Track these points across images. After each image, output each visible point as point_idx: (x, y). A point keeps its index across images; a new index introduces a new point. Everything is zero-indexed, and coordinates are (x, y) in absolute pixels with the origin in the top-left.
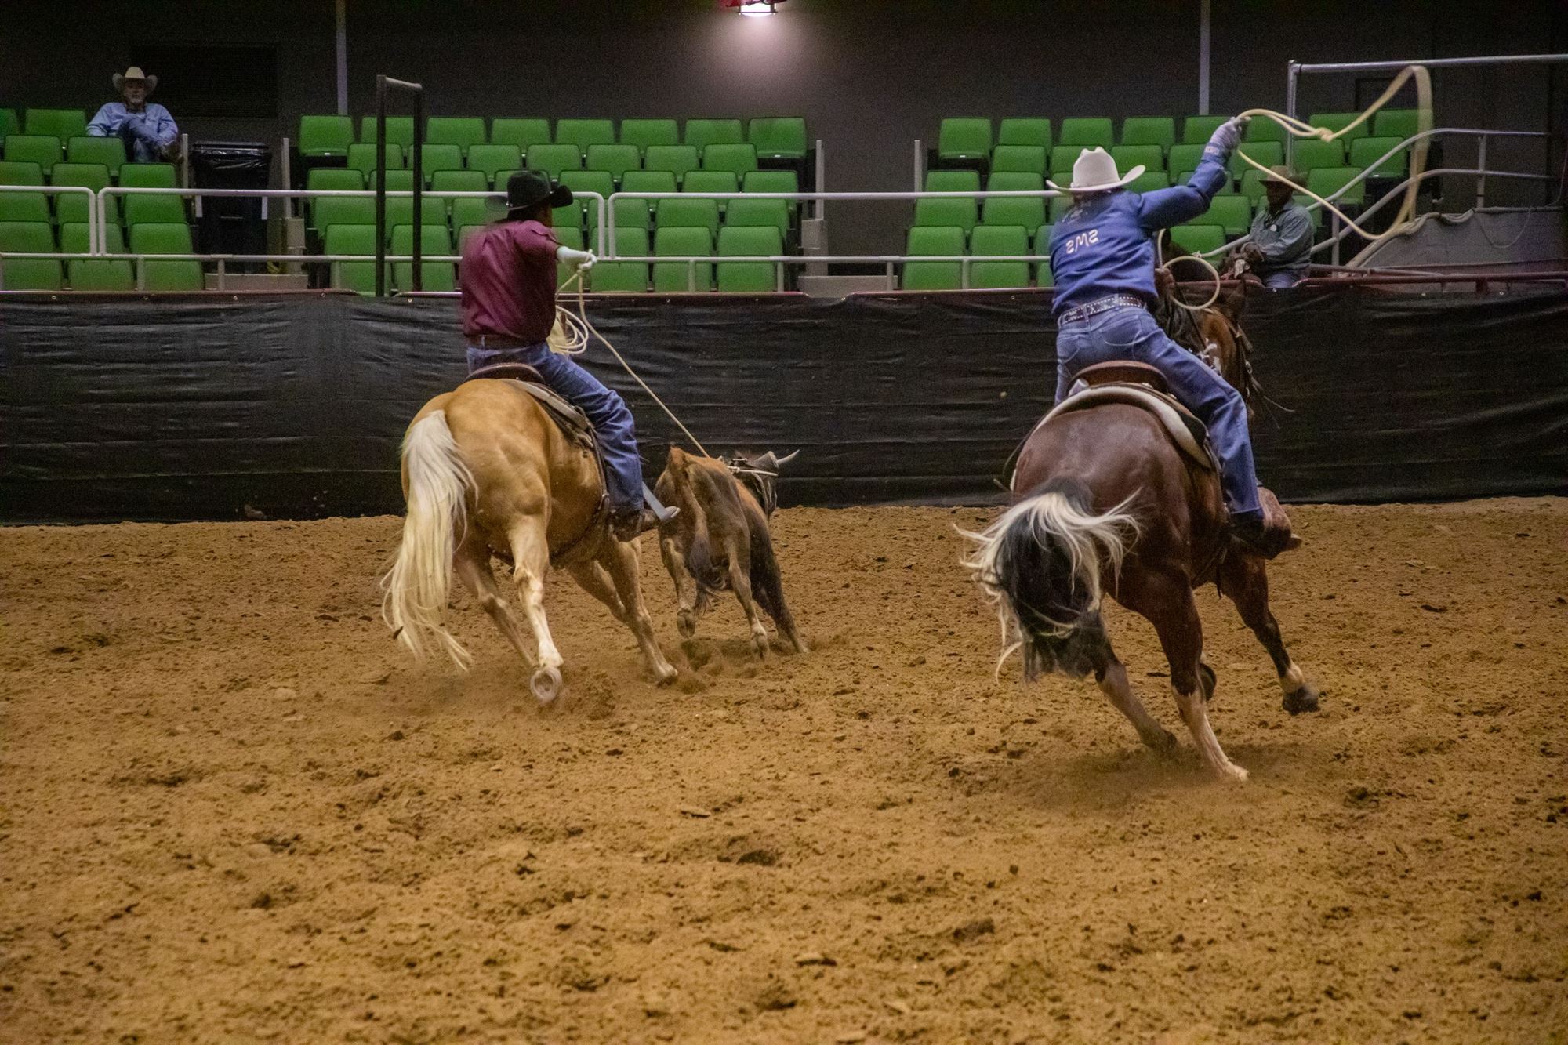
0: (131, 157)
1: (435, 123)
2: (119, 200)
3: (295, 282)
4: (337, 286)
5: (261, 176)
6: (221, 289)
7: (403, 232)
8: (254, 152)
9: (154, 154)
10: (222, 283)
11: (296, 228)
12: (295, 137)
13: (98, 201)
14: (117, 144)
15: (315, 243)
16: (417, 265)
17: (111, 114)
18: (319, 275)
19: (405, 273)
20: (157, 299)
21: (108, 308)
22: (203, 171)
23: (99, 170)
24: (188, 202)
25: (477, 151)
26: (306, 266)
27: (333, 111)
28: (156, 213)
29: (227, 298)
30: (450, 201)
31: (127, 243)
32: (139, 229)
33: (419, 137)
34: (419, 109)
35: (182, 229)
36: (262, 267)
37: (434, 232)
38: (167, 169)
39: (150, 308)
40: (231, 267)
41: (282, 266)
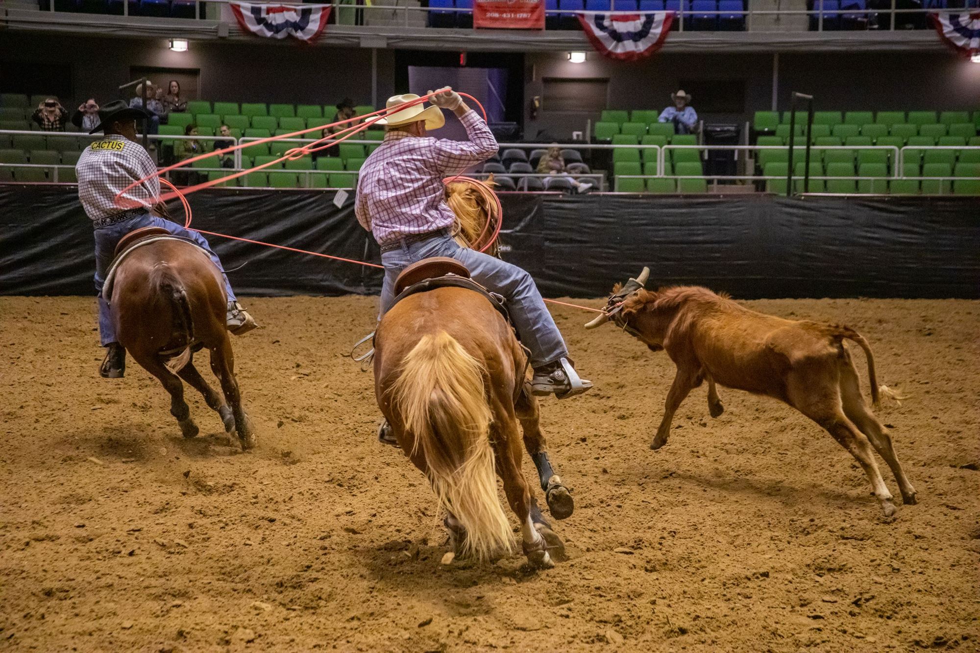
0: (677, 131)
1: (818, 115)
2: (671, 152)
3: (749, 189)
4: (768, 191)
5: (735, 139)
6: (715, 192)
7: (800, 166)
8: (732, 129)
9: (687, 130)
10: (715, 189)
11: (750, 164)
12: (751, 119)
13: (661, 152)
14: (671, 126)
15: (759, 171)
16: (806, 181)
17: (669, 112)
18: (760, 186)
19: (801, 186)
20: (686, 197)
21: (663, 201)
22: (709, 137)
23: (662, 138)
24: (701, 152)
25: (838, 128)
26: (755, 182)
27: (769, 108)
28: (687, 157)
29: (718, 196)
30: (824, 151)
31: (673, 171)
32: (680, 165)
33: (810, 121)
34: (810, 108)
35: (698, 165)
36: (733, 182)
37: (815, 165)
38: (692, 137)
39: (682, 201)
40: (720, 182)
41: (743, 182)
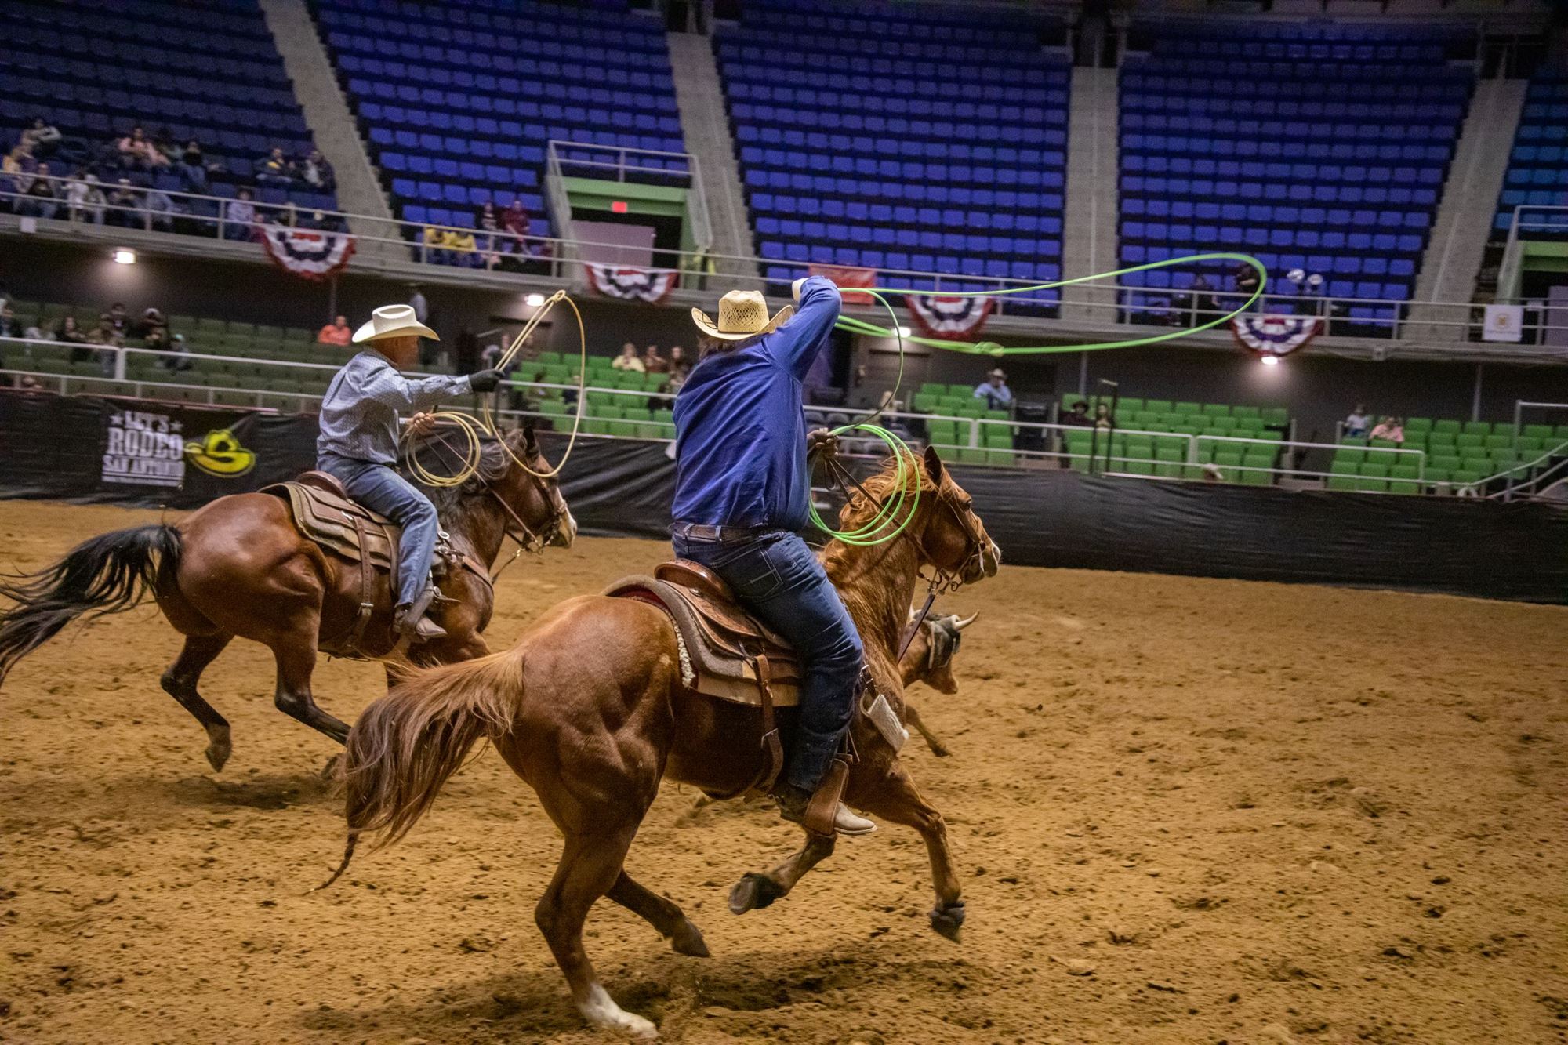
0: (991, 407)
1: (1122, 401)
2: (984, 426)
3: (1054, 466)
4: (1072, 468)
5: (1044, 418)
6: (1022, 466)
7: (1103, 447)
8: (1042, 407)
9: (1002, 407)
10: (1024, 463)
11: (1057, 442)
12: (1061, 404)
13: (975, 424)
14: (985, 402)
15: (1064, 449)
16: (1108, 462)
17: (984, 388)
18: (1065, 463)
19: (1102, 465)
20: (996, 469)
21: (975, 471)
22: (1021, 415)
23: (976, 412)
24: (1012, 428)
25: (1140, 414)
26: (1061, 459)
27: (1076, 391)
28: (999, 431)
29: (1024, 470)
30: (1125, 435)
31: (985, 442)
32: (992, 438)
33: (1115, 405)
34: (1115, 393)
35: (1008, 440)
36: (1040, 458)
37: (1116, 447)
38: (1004, 413)
39: (989, 472)
40: (1029, 457)
41: (1049, 458)
